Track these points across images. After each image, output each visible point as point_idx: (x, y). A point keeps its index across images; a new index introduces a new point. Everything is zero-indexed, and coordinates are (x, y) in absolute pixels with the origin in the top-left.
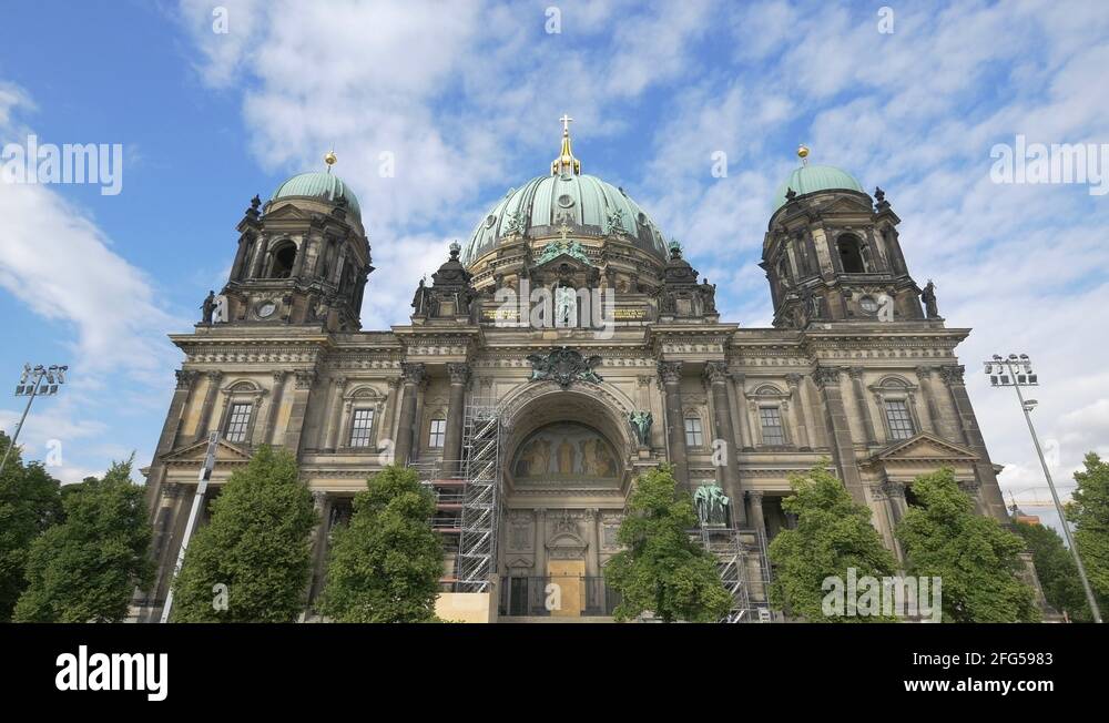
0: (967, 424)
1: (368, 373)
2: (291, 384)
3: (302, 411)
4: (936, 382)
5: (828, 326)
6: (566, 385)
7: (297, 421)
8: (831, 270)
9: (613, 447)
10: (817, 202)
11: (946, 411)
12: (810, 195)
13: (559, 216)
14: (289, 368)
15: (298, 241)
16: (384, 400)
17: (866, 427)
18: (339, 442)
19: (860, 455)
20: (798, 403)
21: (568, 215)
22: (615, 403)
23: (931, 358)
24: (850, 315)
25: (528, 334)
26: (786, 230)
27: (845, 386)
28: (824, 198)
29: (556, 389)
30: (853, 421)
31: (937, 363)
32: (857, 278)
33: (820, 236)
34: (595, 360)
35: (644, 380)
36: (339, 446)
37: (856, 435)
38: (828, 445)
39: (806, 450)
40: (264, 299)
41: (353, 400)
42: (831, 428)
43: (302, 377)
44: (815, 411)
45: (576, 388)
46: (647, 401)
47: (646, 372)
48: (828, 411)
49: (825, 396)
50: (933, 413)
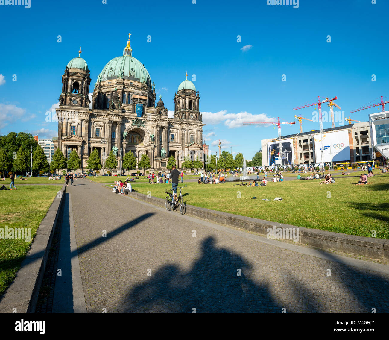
0: (201, 141)
1: (98, 120)
2: (84, 122)
3: (88, 129)
4: (199, 133)
5: (185, 120)
6: (139, 127)
7: (87, 131)
8: (187, 108)
9: (142, 138)
10: (187, 92)
11: (199, 138)
12: (187, 90)
13: (131, 74)
14: (83, 118)
15: (80, 82)
16: (102, 127)
17: (187, 140)
18: (94, 136)
19: (185, 145)
20: (178, 134)
21: (133, 74)
22: (147, 131)
23: (199, 128)
24: (189, 118)
25: (131, 114)
26: (181, 96)
27: (186, 132)
28: (189, 91)
29: (136, 127)
30: (186, 139)
31: (200, 129)
32: (191, 110)
33: (187, 100)
34: (144, 122)
35: (153, 127)
36: (94, 137)
37: (186, 142)
38: (181, 142)
39: (178, 143)
40: (74, 99)
41: (96, 126)
42: (182, 140)
43: (86, 121)
44: (180, 136)
45: (141, 128)
46: (153, 131)
47: (153, 125)
48: (182, 137)
49: (182, 134)
50: (197, 139)
